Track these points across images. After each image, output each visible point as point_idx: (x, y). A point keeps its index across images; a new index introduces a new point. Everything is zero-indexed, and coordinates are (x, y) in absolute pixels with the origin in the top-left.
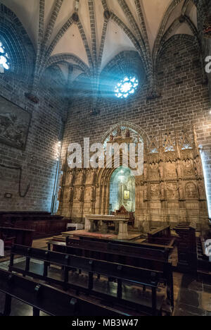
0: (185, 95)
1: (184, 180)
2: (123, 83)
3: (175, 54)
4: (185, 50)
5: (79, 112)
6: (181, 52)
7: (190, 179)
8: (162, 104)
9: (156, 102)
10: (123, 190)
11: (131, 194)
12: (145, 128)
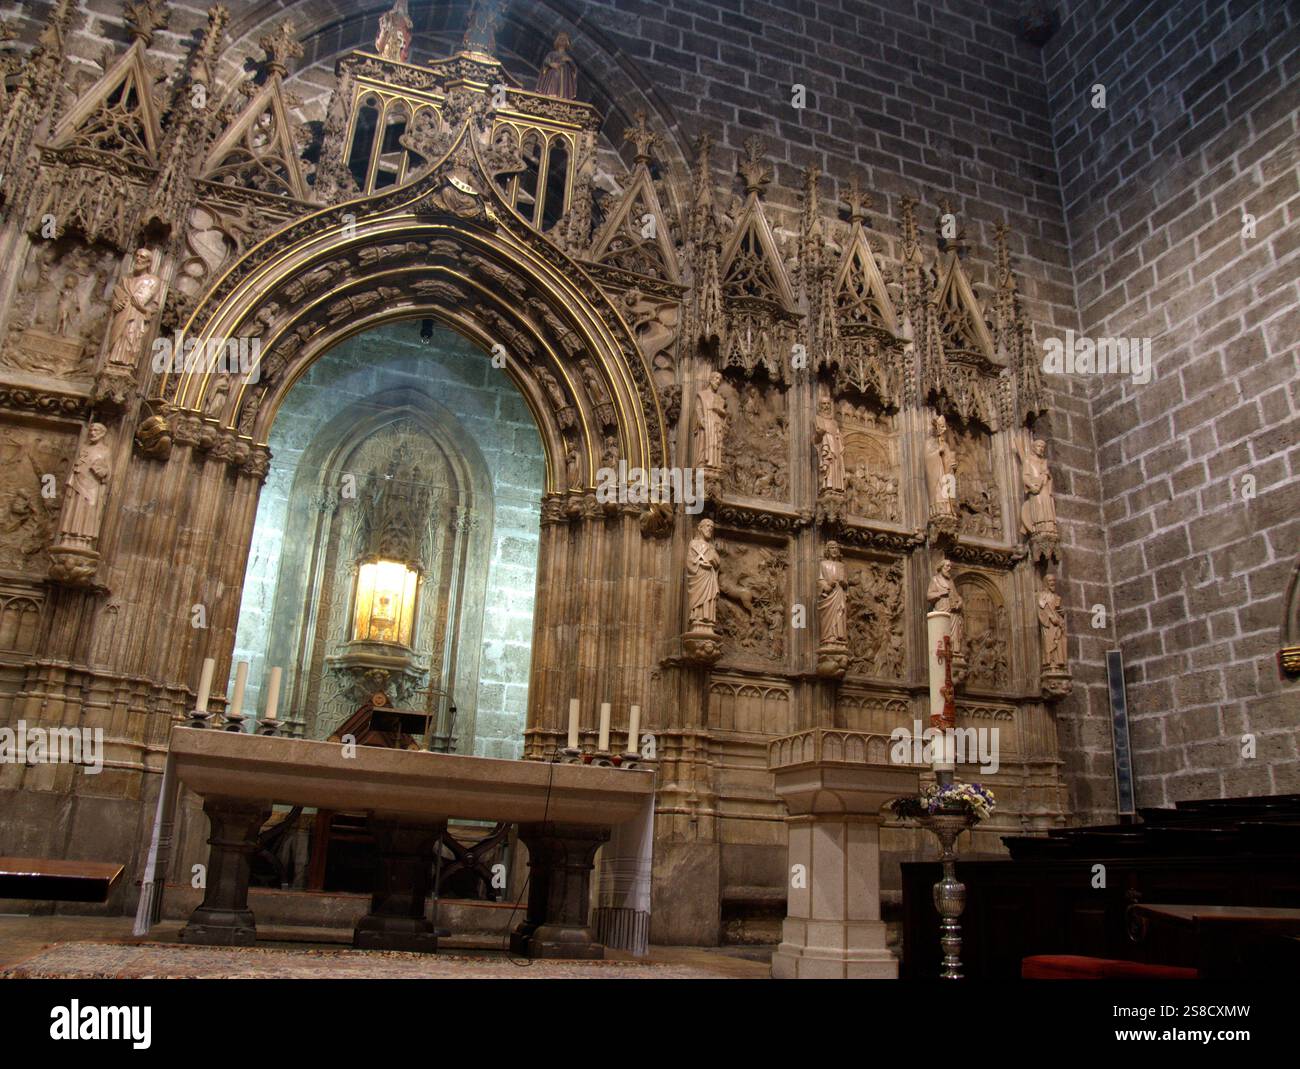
0: (938, 36)
7: (979, 554)
10: (346, 554)
11: (429, 601)
12: (689, 102)
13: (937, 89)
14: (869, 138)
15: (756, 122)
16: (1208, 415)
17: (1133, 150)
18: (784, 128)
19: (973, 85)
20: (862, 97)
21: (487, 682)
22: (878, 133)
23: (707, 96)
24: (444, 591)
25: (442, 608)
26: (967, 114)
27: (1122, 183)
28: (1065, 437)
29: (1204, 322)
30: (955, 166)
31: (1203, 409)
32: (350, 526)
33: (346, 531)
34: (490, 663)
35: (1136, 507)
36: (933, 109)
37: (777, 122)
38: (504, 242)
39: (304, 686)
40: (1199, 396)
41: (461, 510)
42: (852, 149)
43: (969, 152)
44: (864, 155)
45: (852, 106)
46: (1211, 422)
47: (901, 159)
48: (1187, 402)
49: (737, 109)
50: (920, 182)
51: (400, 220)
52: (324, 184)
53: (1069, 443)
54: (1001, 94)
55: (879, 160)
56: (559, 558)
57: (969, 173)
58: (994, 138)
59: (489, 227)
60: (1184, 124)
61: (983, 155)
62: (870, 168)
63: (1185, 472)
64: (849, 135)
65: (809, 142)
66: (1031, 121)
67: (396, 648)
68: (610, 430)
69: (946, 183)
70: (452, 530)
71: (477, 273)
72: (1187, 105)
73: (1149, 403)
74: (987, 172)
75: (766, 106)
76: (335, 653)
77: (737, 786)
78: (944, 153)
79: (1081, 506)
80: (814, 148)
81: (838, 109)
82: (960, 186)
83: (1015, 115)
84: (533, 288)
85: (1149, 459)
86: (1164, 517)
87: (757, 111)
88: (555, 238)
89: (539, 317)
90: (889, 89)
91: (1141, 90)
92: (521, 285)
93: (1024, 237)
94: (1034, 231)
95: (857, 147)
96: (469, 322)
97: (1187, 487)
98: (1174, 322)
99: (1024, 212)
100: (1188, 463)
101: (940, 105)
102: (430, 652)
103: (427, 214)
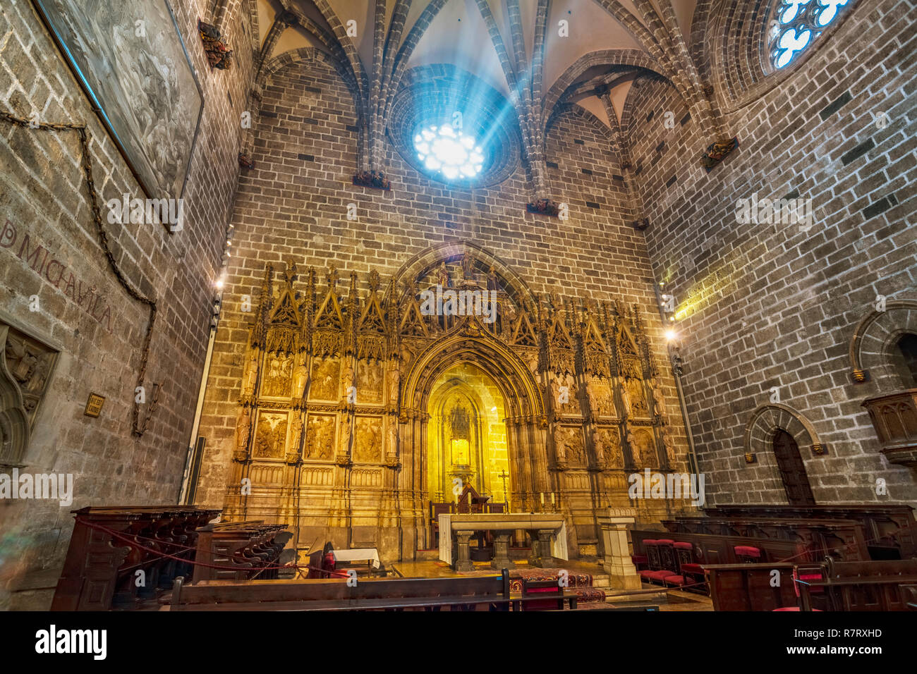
0: (607, 235)
1: (634, 423)
2: (439, 137)
3: (577, 142)
4: (595, 145)
5: (311, 158)
6: (588, 144)
7: (642, 423)
8: (563, 235)
9: (550, 226)
10: (447, 437)
11: (473, 449)
12: (531, 278)
13: (609, 256)
14: (589, 280)
15: (552, 282)
16: (714, 373)
17: (679, 276)
18: (561, 281)
19: (622, 251)
20: (585, 265)
21: (492, 473)
22: (592, 277)
23: (536, 275)
24: (477, 446)
25: (477, 451)
26: (620, 263)
27: (677, 287)
28: (667, 376)
29: (709, 340)
30: (618, 284)
31: (711, 370)
32: (447, 428)
33: (446, 429)
34: (492, 466)
35: (694, 401)
36: (609, 264)
37: (559, 280)
38: (486, 341)
39: (441, 481)
40: (711, 365)
41: (478, 419)
42: (583, 285)
43: (622, 277)
44: (589, 287)
45: (582, 269)
46: (715, 375)
47: (600, 285)
48: (706, 367)
49: (546, 278)
50: (608, 292)
51: (456, 338)
52: (434, 332)
53: (668, 378)
54: (631, 252)
55: (593, 287)
56: (514, 437)
57: (624, 286)
58: (631, 270)
59: (483, 337)
60: (695, 271)
61: (628, 278)
62: (591, 291)
63: (709, 390)
64: (583, 280)
65: (570, 286)
66: (643, 261)
67: (468, 467)
68: (525, 396)
69: (616, 290)
70: (476, 425)
71: (479, 351)
72: (696, 264)
73: (694, 365)
74: (630, 284)
75: (555, 275)
76: (449, 469)
77: (577, 506)
78: (615, 280)
79: (675, 400)
80: (572, 287)
81: (578, 271)
82: (621, 291)
83: (637, 260)
84: (497, 354)
85: (696, 384)
86: (704, 405)
87: (552, 278)
88: (502, 339)
89: (499, 363)
90: (593, 259)
91: (679, 255)
92: (493, 353)
93: (645, 305)
94: (648, 303)
95: (586, 283)
96: (478, 365)
97: (710, 396)
98: (700, 339)
99: (644, 296)
100: (709, 388)
101: (611, 262)
102: (475, 466)
103: (463, 335)
